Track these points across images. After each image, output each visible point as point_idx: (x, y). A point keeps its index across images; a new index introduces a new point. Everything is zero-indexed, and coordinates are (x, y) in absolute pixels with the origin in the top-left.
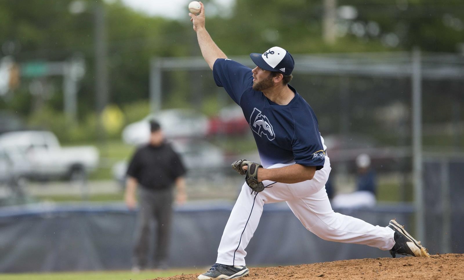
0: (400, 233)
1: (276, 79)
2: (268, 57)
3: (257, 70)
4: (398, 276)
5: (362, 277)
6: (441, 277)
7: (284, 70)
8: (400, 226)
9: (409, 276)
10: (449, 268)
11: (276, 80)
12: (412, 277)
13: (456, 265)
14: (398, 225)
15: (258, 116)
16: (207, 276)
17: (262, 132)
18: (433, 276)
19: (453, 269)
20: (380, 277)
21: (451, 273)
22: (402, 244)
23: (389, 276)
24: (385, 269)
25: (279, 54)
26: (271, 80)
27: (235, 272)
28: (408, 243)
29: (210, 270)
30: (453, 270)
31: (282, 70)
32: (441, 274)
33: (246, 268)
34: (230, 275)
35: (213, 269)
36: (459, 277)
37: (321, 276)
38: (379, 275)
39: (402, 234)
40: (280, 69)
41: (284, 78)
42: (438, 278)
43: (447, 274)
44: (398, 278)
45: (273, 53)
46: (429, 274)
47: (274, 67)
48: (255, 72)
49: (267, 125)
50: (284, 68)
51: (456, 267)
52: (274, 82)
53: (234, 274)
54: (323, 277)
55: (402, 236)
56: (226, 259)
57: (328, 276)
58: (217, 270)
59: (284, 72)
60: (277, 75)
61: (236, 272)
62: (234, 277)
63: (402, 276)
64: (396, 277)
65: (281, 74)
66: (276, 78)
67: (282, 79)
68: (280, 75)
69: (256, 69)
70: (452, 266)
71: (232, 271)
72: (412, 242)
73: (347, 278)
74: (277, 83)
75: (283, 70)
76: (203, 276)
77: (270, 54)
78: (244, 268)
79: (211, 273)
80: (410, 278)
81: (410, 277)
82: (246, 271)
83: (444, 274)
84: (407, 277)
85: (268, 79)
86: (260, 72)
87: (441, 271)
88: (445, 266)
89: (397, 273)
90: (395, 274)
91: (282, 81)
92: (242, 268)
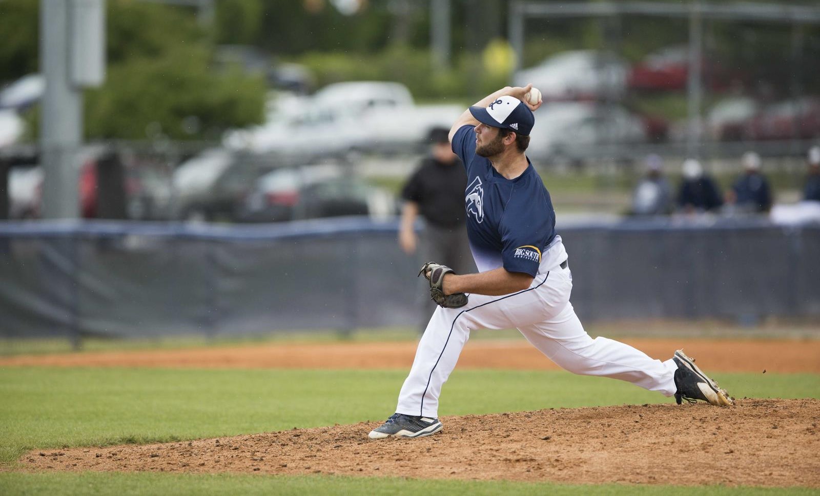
0: (689, 369)
1: (506, 140)
2: (493, 108)
3: (481, 128)
4: (653, 442)
5: (601, 443)
6: (713, 445)
7: (517, 126)
8: (688, 360)
9: (667, 444)
10: (730, 430)
11: (507, 142)
12: (672, 445)
13: (742, 425)
14: (686, 358)
15: (475, 188)
16: (381, 432)
17: (471, 209)
18: (702, 444)
19: (736, 431)
20: (628, 443)
21: (731, 438)
22: (691, 385)
23: (641, 442)
24: (640, 429)
25: (508, 103)
26: (500, 142)
27: (422, 427)
28: (700, 385)
29: (387, 422)
30: (735, 433)
31: (513, 127)
32: (715, 440)
33: (438, 422)
34: (415, 432)
35: (391, 422)
36: (738, 446)
37: (546, 439)
38: (627, 440)
39: (692, 371)
40: (511, 126)
41: (517, 139)
42: (708, 447)
43: (724, 440)
44: (653, 445)
45: (500, 102)
46: (698, 440)
47: (501, 122)
48: (478, 131)
49: (479, 201)
50: (515, 123)
51: (740, 428)
52: (504, 144)
53: (421, 430)
54: (549, 440)
55: (691, 374)
56: (409, 407)
57: (556, 440)
58: (397, 423)
59: (517, 129)
60: (508, 134)
61: (424, 428)
62: (421, 434)
63: (659, 443)
64: (649, 444)
65: (514, 133)
66: (507, 138)
67: (514, 139)
68: (512, 134)
69: (480, 126)
70: (735, 426)
71: (418, 425)
72: (704, 382)
73: (580, 443)
74: (509, 145)
75: (515, 126)
76: (376, 433)
77: (496, 104)
78: (436, 421)
79: (386, 427)
80: (669, 447)
81: (669, 445)
82: (439, 426)
83: (720, 440)
84: (664, 445)
85: (495, 141)
86: (486, 131)
87: (716, 434)
88: (726, 427)
89: (654, 436)
90: (651, 438)
91: (515, 143)
92: (431, 421)
